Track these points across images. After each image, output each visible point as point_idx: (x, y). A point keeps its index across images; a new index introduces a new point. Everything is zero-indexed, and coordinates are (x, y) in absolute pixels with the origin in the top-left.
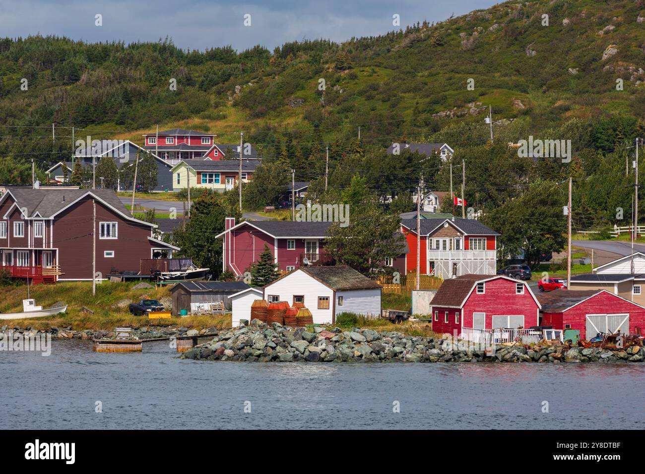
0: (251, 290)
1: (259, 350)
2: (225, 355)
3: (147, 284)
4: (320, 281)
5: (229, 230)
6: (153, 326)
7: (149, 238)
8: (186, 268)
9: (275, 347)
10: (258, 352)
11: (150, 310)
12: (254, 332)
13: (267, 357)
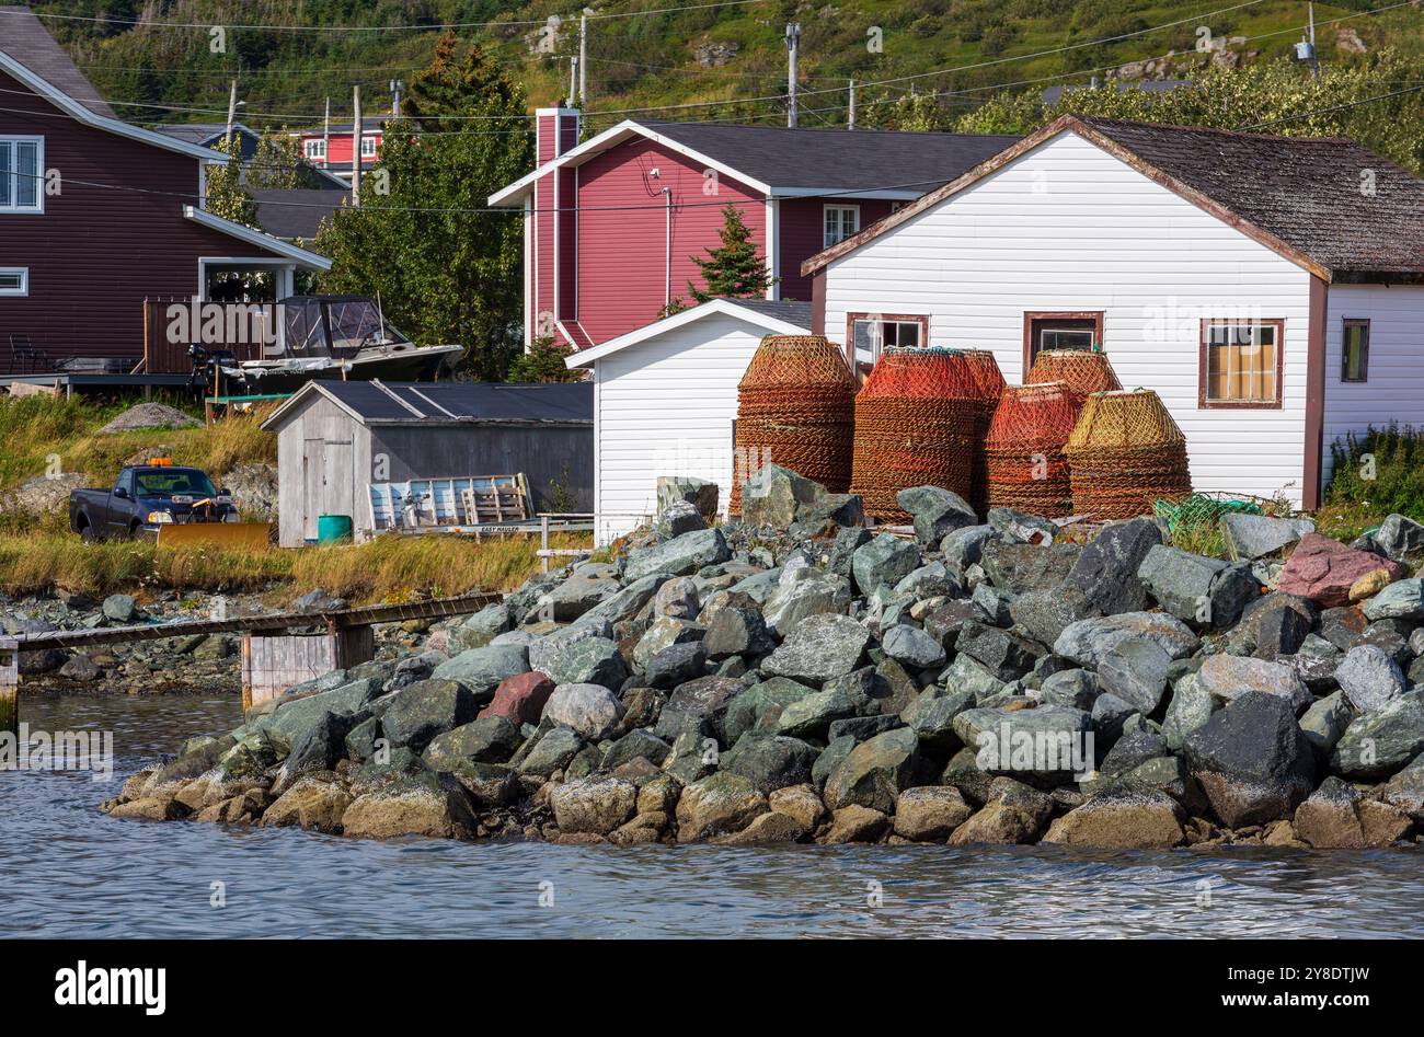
0: (717, 316)
1: (817, 684)
2: (550, 725)
3: (172, 411)
4: (1215, 213)
5: (553, 166)
6: (165, 585)
7: (190, 212)
8: (356, 343)
9: (937, 667)
10: (812, 705)
11: (164, 517)
12: (768, 558)
13: (878, 741)
